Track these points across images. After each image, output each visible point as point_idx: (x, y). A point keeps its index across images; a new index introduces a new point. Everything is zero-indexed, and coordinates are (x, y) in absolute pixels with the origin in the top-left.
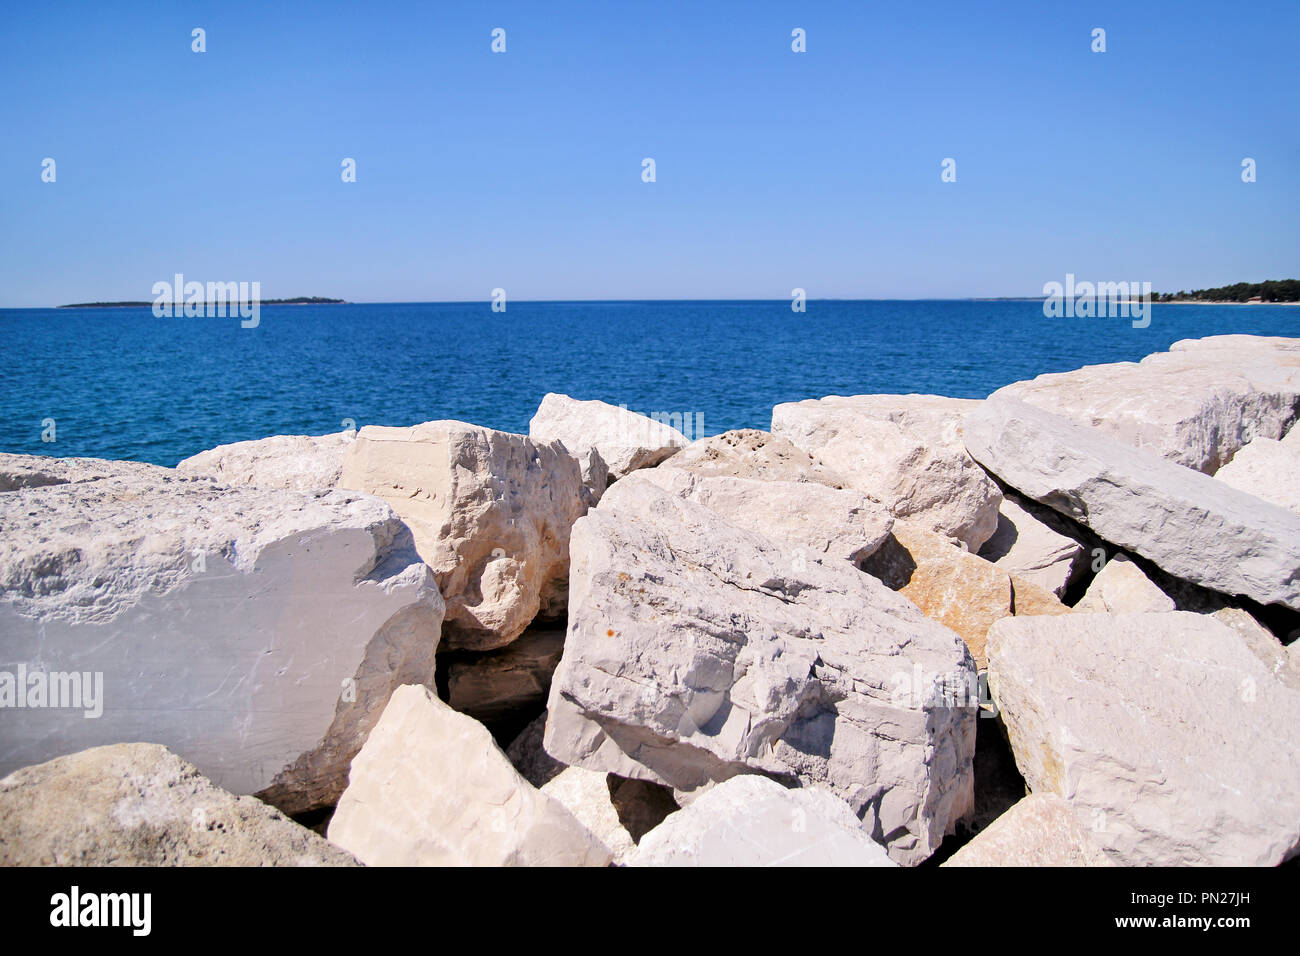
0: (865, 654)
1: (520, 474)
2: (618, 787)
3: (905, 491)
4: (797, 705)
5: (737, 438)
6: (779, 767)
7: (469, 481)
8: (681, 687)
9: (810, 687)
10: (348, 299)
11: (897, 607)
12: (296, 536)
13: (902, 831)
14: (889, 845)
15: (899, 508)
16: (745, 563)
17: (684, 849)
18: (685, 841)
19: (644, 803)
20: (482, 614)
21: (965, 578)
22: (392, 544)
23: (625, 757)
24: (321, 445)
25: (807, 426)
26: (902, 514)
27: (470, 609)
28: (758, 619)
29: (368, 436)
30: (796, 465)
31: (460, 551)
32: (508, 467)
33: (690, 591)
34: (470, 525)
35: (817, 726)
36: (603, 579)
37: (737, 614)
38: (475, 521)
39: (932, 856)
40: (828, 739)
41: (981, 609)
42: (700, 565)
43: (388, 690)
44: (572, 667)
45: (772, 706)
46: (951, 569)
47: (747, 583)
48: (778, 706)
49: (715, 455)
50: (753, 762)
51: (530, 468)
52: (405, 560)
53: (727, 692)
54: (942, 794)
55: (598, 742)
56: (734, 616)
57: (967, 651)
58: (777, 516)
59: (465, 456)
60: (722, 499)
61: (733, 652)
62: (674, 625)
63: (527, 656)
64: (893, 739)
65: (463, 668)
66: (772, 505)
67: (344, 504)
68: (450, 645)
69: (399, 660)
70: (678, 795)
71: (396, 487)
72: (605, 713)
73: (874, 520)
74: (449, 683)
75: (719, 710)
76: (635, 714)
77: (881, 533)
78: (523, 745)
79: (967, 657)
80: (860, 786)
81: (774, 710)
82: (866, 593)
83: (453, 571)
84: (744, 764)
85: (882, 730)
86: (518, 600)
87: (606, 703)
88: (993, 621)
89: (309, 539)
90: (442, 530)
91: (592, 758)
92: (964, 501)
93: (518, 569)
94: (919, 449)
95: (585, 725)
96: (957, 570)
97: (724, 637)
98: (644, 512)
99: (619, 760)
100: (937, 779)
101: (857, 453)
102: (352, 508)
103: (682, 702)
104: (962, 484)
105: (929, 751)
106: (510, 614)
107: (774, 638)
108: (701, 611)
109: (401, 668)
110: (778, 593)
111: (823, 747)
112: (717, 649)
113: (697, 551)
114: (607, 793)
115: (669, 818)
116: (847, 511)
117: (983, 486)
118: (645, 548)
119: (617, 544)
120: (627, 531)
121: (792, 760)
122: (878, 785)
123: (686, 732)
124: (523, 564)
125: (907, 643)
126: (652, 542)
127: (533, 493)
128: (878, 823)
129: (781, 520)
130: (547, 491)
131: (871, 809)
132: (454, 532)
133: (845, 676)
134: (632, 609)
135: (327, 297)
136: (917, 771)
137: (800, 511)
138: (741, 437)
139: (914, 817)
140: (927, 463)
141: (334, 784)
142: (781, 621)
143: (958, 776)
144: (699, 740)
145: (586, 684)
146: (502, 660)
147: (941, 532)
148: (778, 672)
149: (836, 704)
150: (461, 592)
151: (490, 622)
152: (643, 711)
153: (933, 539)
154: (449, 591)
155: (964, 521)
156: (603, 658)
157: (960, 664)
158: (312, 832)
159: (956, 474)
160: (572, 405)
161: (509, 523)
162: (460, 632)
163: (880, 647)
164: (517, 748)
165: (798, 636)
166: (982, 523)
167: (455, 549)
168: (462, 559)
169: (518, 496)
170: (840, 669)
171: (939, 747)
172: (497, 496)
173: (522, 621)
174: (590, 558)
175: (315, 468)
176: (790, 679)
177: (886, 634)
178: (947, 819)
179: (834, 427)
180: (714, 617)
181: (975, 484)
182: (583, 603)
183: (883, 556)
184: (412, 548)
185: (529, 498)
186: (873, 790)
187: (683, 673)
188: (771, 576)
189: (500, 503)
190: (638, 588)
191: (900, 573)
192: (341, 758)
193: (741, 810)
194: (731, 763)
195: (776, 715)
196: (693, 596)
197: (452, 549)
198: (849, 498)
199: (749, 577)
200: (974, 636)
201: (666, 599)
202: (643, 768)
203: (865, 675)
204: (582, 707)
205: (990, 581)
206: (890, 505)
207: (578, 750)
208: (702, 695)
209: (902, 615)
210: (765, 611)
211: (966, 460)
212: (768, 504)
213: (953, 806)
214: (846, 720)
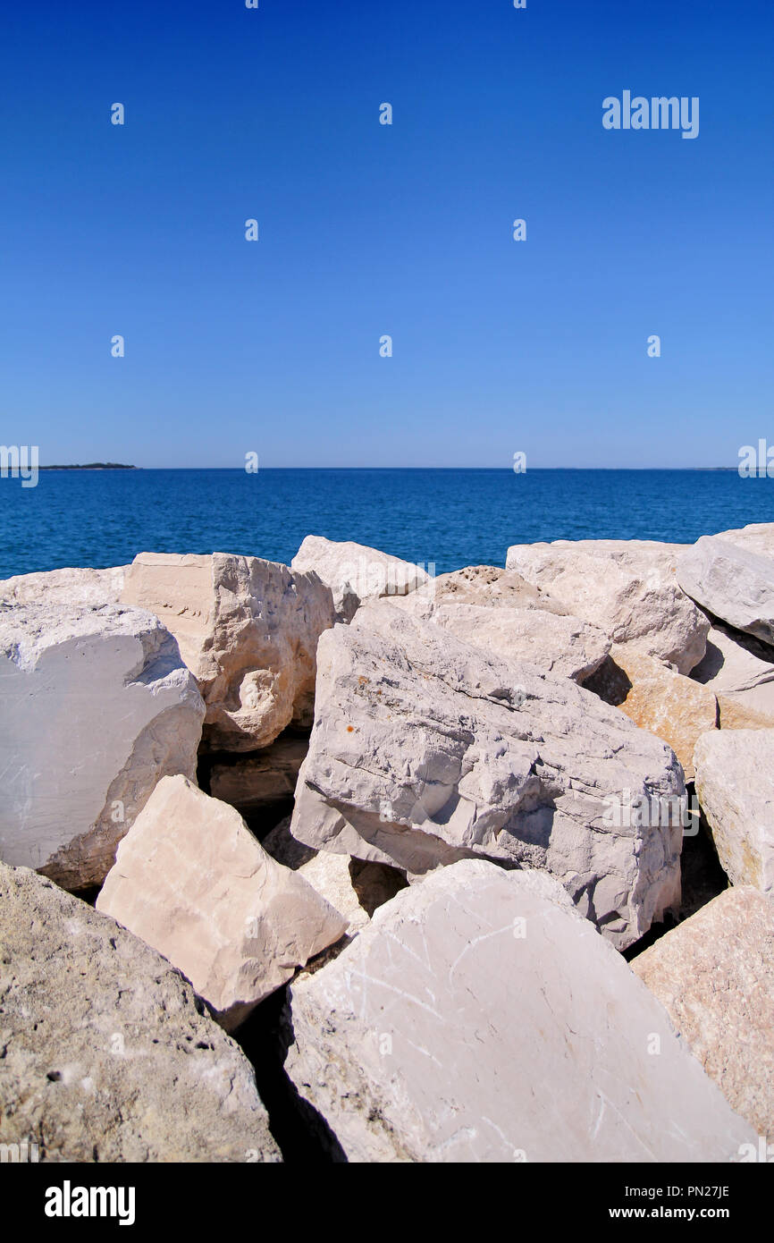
0: (582, 757)
1: (277, 597)
2: (358, 874)
3: (623, 620)
4: (518, 798)
5: (474, 574)
6: (502, 854)
7: (230, 600)
8: (413, 778)
9: (531, 783)
10: (138, 465)
11: (612, 718)
12: (74, 641)
13: (614, 916)
14: (602, 927)
15: (617, 634)
16: (475, 675)
17: (412, 919)
18: (413, 912)
19: (382, 887)
20: (240, 718)
21: (675, 696)
22: (159, 651)
23: (363, 840)
24: (104, 577)
25: (537, 564)
26: (619, 641)
27: (229, 714)
28: (484, 722)
29: (142, 561)
30: (526, 597)
31: (221, 662)
32: (266, 590)
33: (422, 696)
34: (230, 639)
35: (537, 819)
36: (344, 681)
37: (466, 716)
38: (234, 636)
39: (641, 939)
40: (547, 831)
41: (690, 724)
42: (434, 675)
43: (154, 780)
44: (315, 758)
45: (496, 798)
46: (662, 688)
47: (477, 692)
48: (501, 799)
49: (455, 588)
50: (477, 848)
51: (286, 592)
52: (170, 666)
53: (456, 786)
54: (651, 884)
55: (338, 828)
56: (463, 718)
57: (674, 758)
58: (507, 639)
59: (227, 579)
60: (458, 623)
61: (461, 750)
62: (408, 724)
63: (281, 759)
64: (606, 832)
65: (224, 768)
66: (503, 629)
67: (117, 615)
68: (212, 747)
69: (164, 755)
70: (410, 876)
71: (166, 606)
72: (344, 800)
73: (594, 643)
74: (211, 781)
75: (448, 802)
76: (372, 802)
77: (600, 655)
78: (276, 838)
79: (675, 763)
80: (576, 874)
81: (497, 802)
82: (585, 705)
83: (214, 679)
84: (470, 850)
85: (594, 824)
86: (273, 707)
87: (345, 791)
88: (701, 734)
89: (84, 644)
90: (206, 643)
91: (333, 841)
92: (675, 629)
93: (273, 679)
94: (636, 582)
95: (328, 811)
96: (669, 689)
97: (452, 735)
98: (386, 630)
99: (358, 844)
100: (646, 869)
101: (580, 587)
102: (124, 618)
103: (414, 792)
104: (673, 613)
105: (638, 844)
106: (265, 719)
107: (498, 739)
108: (432, 712)
109: (166, 763)
110: (504, 702)
111: (542, 838)
112: (447, 746)
113: (432, 663)
114: (349, 878)
115: (400, 893)
116: (570, 635)
117: (692, 615)
118: (384, 657)
119: (358, 652)
120: (367, 643)
121: (514, 848)
122: (592, 873)
123: (417, 820)
124: (278, 676)
125: (620, 749)
126: (391, 653)
127: (288, 614)
128: (592, 907)
129: (510, 642)
130: (301, 614)
131: (585, 894)
132: (216, 645)
133: (562, 775)
134: (370, 709)
135: (120, 463)
136: (627, 861)
137: (527, 634)
138: (477, 573)
139: (625, 903)
140: (642, 595)
141: (104, 865)
142: (505, 724)
143: (666, 868)
144: (429, 827)
145: (328, 774)
146: (259, 763)
147: (656, 657)
148: (501, 768)
149: (555, 800)
150: (222, 699)
151: (247, 726)
152: (379, 799)
153: (647, 662)
154: (211, 698)
155: (675, 648)
156: (343, 751)
157: (668, 768)
158: (80, 900)
159: (668, 605)
160: (329, 546)
161: (266, 639)
162: (220, 734)
163: (596, 751)
164: (271, 840)
165: (521, 738)
166: (691, 649)
167: (217, 660)
168: (223, 669)
169: (274, 615)
170: (558, 768)
171: (648, 841)
172: (256, 614)
173: (276, 726)
174: (334, 663)
175: (98, 596)
176: (512, 775)
177: (601, 740)
178: (655, 905)
179: (561, 565)
180: (444, 717)
181: (685, 614)
182: (326, 703)
183: (602, 676)
184: (177, 656)
185: (284, 618)
186: (587, 878)
187: (415, 766)
188: (497, 686)
189: (257, 620)
190: (376, 690)
191: (617, 692)
192: (110, 841)
193: (464, 886)
194: (459, 849)
195: (499, 807)
196: (425, 698)
197: (214, 660)
198: (569, 624)
199: (478, 687)
200: (683, 748)
201: (401, 701)
202: (377, 850)
203: (581, 774)
204: (325, 795)
205: (697, 699)
206: (609, 632)
207: (321, 835)
208: (432, 787)
209: (617, 724)
210: (491, 717)
211: (677, 592)
212: (499, 628)
213: (661, 896)
214: (563, 814)
